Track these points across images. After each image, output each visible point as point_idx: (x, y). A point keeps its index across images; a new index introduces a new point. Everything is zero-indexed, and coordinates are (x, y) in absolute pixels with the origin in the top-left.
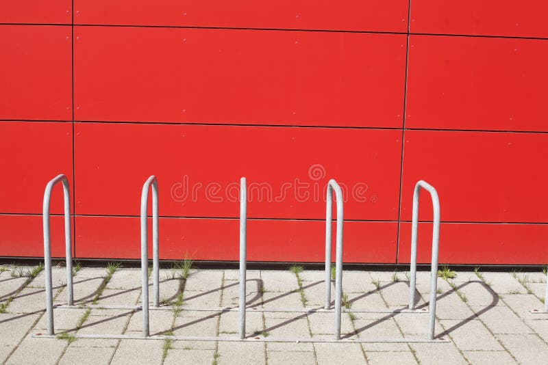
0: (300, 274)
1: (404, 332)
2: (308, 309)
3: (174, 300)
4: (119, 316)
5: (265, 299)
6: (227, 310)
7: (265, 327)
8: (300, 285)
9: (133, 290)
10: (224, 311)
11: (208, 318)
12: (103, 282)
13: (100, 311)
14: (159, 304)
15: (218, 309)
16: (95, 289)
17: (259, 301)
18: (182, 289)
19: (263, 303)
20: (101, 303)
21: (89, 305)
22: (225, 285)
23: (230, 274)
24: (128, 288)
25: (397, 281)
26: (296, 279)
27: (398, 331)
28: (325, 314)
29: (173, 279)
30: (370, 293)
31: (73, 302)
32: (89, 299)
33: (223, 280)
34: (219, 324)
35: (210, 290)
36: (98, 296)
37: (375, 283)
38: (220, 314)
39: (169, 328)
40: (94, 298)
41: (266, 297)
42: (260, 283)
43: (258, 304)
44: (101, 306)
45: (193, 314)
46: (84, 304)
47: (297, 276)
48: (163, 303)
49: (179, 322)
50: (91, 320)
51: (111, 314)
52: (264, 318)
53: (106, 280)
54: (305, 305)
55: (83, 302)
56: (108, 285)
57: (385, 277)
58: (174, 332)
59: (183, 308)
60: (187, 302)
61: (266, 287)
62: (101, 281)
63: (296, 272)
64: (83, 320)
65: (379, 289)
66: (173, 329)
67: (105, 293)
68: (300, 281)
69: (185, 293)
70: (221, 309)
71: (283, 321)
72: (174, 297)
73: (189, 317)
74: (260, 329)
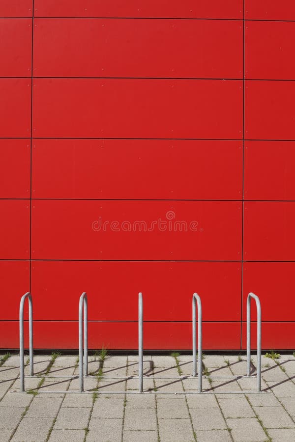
0: (177, 358)
1: (242, 388)
2: (182, 377)
3: (97, 373)
4: (63, 382)
5: (155, 372)
6: (131, 378)
7: (155, 386)
8: (178, 363)
9: (70, 367)
10: (129, 378)
11: (119, 382)
12: (50, 363)
13: (51, 379)
14: (87, 375)
15: (124, 377)
16: (45, 367)
17: (151, 373)
18: (101, 366)
19: (153, 374)
20: (51, 375)
21: (44, 376)
22: (129, 364)
23: (131, 358)
24: (66, 367)
25: (241, 361)
26: (175, 360)
27: (239, 388)
28: (194, 379)
29: (95, 361)
30: (223, 367)
31: (33, 374)
32: (43, 373)
33: (127, 361)
34: (126, 385)
35: (120, 367)
36: (48, 371)
37: (226, 362)
38: (126, 380)
39: (96, 387)
40: (46, 372)
41: (155, 370)
42: (152, 363)
43: (151, 375)
44: (51, 376)
45: (110, 380)
46: (40, 375)
47: (176, 359)
48: (90, 374)
49: (101, 384)
50: (45, 384)
51: (58, 380)
52: (154, 382)
53: (52, 362)
54: (180, 375)
55: (39, 374)
56: (54, 365)
57: (233, 359)
58: (98, 390)
59: (103, 377)
60: (105, 373)
61: (156, 364)
62: (49, 363)
63: (175, 356)
64: (41, 384)
65: (229, 365)
66: (98, 388)
67: (52, 369)
68: (177, 362)
69: (103, 369)
70: (127, 377)
71: (167, 383)
72: (97, 371)
73: (107, 382)
74: (152, 387)
